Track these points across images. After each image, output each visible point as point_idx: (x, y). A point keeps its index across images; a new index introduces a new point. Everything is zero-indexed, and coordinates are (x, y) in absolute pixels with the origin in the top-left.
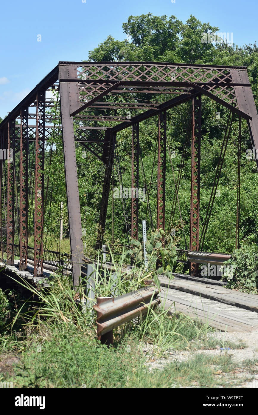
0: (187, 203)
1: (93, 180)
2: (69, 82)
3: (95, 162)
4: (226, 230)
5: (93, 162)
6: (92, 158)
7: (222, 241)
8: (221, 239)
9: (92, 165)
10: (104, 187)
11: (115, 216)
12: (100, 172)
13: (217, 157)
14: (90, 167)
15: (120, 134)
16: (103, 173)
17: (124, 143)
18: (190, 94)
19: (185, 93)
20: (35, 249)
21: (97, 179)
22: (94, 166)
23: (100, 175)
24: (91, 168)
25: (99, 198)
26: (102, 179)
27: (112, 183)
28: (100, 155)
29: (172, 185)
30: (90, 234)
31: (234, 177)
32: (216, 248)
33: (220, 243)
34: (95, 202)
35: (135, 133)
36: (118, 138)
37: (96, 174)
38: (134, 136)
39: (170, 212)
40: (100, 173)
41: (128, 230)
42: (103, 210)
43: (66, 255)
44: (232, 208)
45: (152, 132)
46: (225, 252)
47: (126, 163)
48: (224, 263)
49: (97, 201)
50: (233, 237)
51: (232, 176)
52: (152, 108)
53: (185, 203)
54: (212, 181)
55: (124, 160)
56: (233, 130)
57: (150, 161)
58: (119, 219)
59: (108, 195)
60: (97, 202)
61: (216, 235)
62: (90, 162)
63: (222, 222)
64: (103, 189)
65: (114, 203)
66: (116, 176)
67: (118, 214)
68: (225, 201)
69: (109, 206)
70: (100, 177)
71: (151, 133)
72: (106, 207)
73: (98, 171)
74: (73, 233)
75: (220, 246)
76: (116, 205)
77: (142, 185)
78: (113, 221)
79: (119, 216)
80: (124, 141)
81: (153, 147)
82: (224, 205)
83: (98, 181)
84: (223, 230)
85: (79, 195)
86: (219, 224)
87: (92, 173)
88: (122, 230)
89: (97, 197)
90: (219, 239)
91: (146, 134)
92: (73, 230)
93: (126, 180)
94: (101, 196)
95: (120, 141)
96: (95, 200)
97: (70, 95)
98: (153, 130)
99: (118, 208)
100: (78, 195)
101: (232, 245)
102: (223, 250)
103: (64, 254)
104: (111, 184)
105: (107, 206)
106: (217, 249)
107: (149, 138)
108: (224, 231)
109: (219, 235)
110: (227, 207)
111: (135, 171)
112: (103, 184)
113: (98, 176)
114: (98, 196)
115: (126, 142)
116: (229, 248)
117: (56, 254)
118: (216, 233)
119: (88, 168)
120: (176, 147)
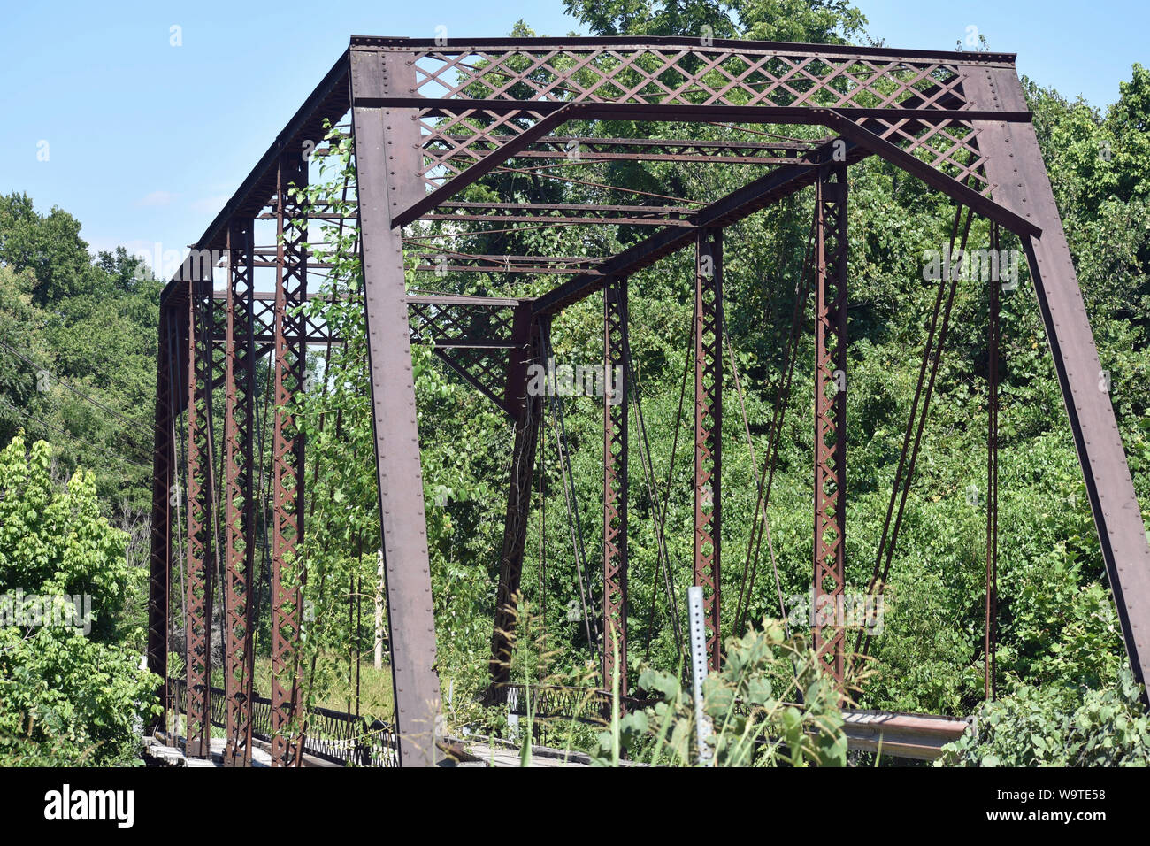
0: (786, 548)
1: (476, 475)
2: (386, 109)
3: (482, 420)
4: (917, 633)
5: (473, 418)
6: (470, 406)
7: (905, 671)
8: (900, 666)
9: (470, 428)
10: (512, 497)
11: (548, 592)
12: (496, 450)
13: (878, 398)
14: (465, 434)
15: (560, 329)
16: (507, 453)
17: (573, 358)
18: (807, 163)
19: (792, 161)
20: (276, 705)
21: (488, 474)
22: (478, 431)
23: (496, 459)
24: (468, 437)
25: (494, 536)
26: (503, 474)
27: (536, 486)
28: (498, 391)
29: (733, 490)
30: (465, 650)
31: (931, 461)
32: (883, 693)
33: (897, 678)
34: (481, 549)
35: (615, 310)
36: (554, 340)
37: (483, 457)
38: (610, 321)
39: (728, 578)
40: (498, 454)
41: (594, 637)
42: (508, 571)
43: (377, 726)
44: (933, 564)
45: (663, 318)
46: (915, 709)
47: (581, 420)
48: (943, 748)
49: (486, 543)
50: (939, 656)
51: (926, 459)
52: (675, 222)
53: (778, 547)
54: (862, 476)
55: (573, 412)
56: (924, 313)
57: (660, 415)
58: (563, 603)
59: (525, 525)
60: (489, 548)
61: (884, 650)
62: (466, 420)
63: (903, 607)
64: (509, 505)
65: (544, 552)
66: (549, 462)
67: (556, 586)
68: (907, 540)
69: (527, 558)
70: (497, 466)
71: (661, 323)
72: (517, 562)
73: (490, 448)
74: (405, 647)
75: (898, 687)
76: (551, 556)
77: (635, 490)
78: (541, 610)
79: (560, 593)
80: (575, 350)
81: (667, 367)
82: (906, 554)
83: (490, 480)
84: (908, 634)
85: (426, 508)
86: (895, 615)
87: (470, 454)
88: (572, 637)
89: (487, 531)
90: (894, 666)
91: (644, 327)
92: (402, 635)
93: (582, 473)
94: (501, 527)
95: (561, 351)
96: (482, 542)
97: (392, 151)
98: (668, 312)
99: (556, 567)
100: (421, 506)
101: (939, 683)
102: (906, 701)
103: (369, 723)
104: (533, 487)
105: (522, 560)
106: (889, 698)
107: (656, 339)
108: (912, 639)
109: (893, 652)
110: (914, 558)
111: (616, 438)
112: (508, 485)
113: (490, 462)
114: (490, 527)
115: (581, 354)
116: (929, 695)
117: (345, 723)
118: (883, 645)
119: (458, 439)
120: (743, 370)
